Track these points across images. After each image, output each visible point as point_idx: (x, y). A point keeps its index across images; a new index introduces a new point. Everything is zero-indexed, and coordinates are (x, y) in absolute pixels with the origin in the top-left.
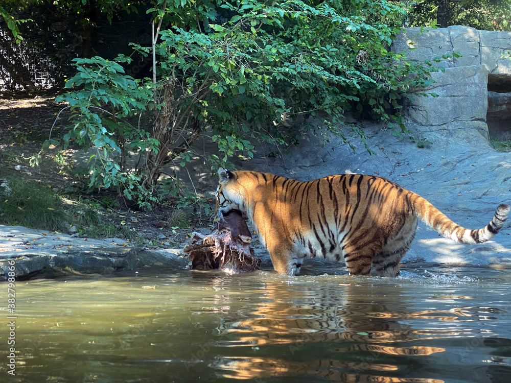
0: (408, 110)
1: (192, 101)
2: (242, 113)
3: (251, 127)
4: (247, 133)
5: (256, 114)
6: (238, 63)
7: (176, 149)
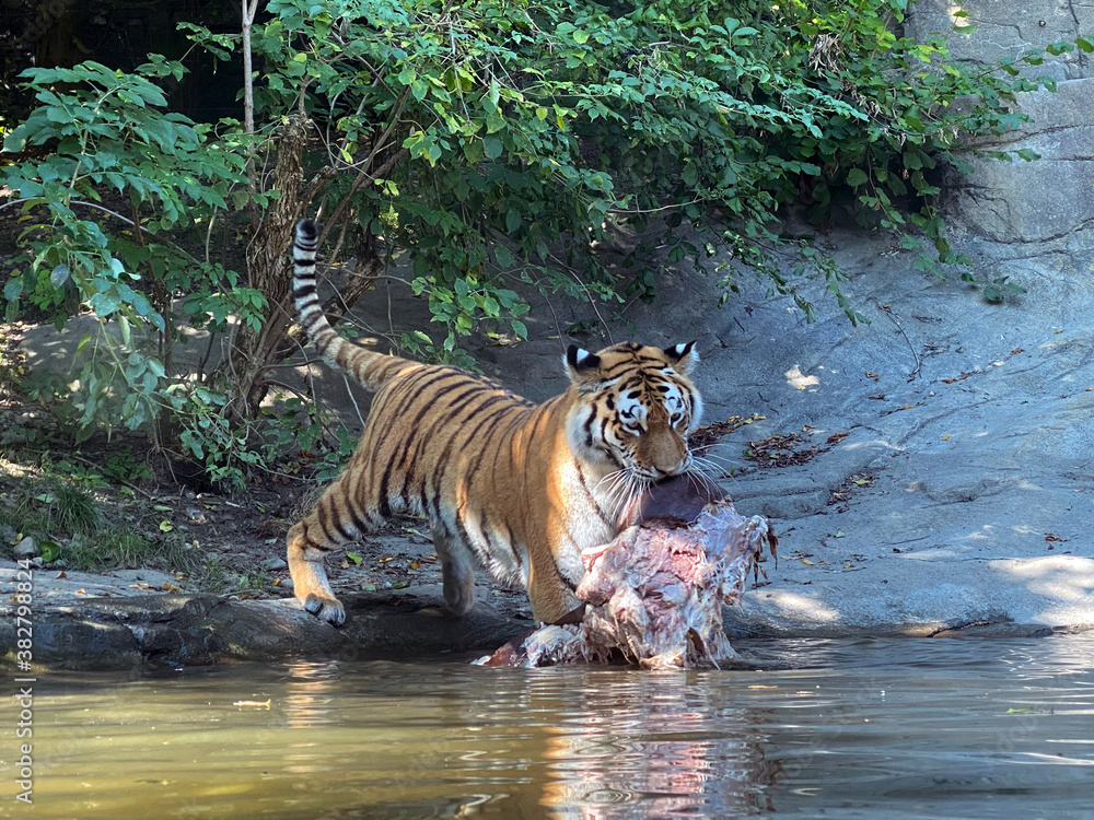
0: (955, 199)
1: (356, 183)
2: (493, 213)
3: (520, 252)
4: (508, 269)
5: (533, 216)
6: (482, 74)
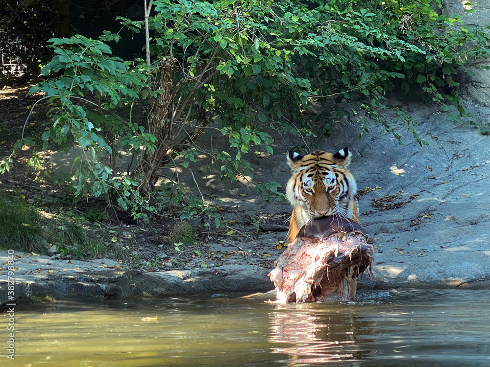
0: (466, 88)
1: (195, 87)
2: (257, 98)
3: (270, 115)
4: (264, 123)
5: (275, 99)
6: (251, 36)
7: (176, 146)
